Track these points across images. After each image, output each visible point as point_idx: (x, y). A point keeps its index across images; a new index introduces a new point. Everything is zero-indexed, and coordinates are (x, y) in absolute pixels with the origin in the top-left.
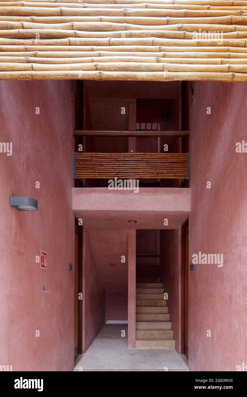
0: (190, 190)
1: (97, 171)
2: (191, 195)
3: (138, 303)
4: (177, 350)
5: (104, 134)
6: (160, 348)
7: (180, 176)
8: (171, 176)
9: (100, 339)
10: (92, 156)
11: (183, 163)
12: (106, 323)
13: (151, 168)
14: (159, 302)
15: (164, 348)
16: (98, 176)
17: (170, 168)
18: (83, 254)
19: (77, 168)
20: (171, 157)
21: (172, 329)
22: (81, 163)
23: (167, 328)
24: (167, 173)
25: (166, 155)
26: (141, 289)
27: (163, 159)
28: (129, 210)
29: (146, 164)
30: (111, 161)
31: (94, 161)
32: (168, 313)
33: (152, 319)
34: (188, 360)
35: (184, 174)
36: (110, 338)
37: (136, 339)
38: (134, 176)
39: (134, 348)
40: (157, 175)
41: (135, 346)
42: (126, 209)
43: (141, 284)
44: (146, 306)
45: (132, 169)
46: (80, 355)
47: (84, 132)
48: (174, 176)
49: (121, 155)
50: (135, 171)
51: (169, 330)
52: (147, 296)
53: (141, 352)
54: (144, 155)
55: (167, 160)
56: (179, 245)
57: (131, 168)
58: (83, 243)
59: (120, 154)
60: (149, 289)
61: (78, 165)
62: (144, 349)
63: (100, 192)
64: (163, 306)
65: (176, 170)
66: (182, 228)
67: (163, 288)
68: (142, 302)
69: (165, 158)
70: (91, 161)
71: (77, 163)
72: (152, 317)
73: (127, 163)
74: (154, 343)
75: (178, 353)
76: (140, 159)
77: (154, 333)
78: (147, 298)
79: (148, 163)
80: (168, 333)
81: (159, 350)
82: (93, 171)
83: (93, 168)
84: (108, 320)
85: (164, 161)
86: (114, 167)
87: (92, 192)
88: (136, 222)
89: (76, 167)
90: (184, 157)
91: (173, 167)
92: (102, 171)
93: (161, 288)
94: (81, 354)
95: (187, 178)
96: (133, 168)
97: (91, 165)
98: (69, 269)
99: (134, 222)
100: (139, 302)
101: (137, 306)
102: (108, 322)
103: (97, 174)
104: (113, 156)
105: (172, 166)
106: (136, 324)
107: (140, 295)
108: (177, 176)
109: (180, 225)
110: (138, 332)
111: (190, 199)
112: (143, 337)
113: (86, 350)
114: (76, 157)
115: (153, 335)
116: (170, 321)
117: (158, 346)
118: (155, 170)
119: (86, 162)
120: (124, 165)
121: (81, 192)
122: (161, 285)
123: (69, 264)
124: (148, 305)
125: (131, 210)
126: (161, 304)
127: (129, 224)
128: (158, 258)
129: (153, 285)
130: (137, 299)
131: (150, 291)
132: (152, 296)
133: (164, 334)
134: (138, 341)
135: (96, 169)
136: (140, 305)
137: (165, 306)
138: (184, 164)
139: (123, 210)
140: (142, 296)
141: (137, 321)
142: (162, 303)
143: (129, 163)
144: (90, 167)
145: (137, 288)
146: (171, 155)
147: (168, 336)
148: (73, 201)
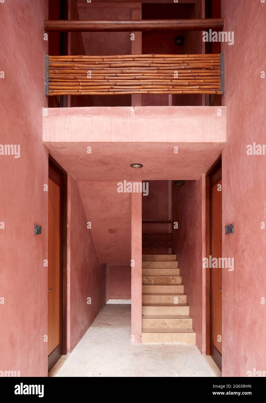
0: (224, 109)
1: (81, 84)
2: (227, 117)
3: (145, 279)
4: (200, 348)
5: (92, 26)
6: (176, 343)
7: (209, 89)
8: (195, 90)
9: (95, 328)
10: (74, 61)
11: (213, 69)
12: (107, 303)
13: (163, 77)
14: (172, 279)
15: (180, 344)
16: (83, 91)
17: (193, 78)
18: (68, 213)
19: (51, 80)
20: (195, 60)
21: (191, 316)
22: (57, 71)
23: (183, 314)
24: (188, 85)
25: (186, 57)
26: (149, 262)
27: (183, 63)
28: (129, 141)
29: (156, 71)
30: (102, 68)
31: (76, 68)
32: (185, 294)
33: (163, 302)
34: (221, 371)
35: (215, 87)
36: (110, 325)
37: (143, 330)
38: (138, 90)
39: (139, 344)
40: (173, 88)
41: (140, 341)
42: (125, 140)
43: (149, 256)
44: (155, 284)
45: (135, 79)
46: (63, 356)
47: (61, 24)
48: (200, 89)
49: (117, 58)
50: (139, 82)
51: (186, 317)
52: (156, 272)
53: (149, 349)
54: (153, 58)
55: (188, 65)
56: (203, 201)
57: (132, 78)
58: (68, 199)
59: (115, 56)
60: (160, 262)
61: (52, 74)
62: (153, 345)
63: (85, 114)
64: (177, 285)
65: (202, 81)
66: (207, 176)
67: (176, 261)
68: (150, 279)
69: (186, 62)
70: (72, 68)
71: (51, 71)
72: (163, 299)
73: (128, 71)
74: (167, 336)
75: (202, 354)
76: (147, 65)
77: (166, 322)
78: (157, 274)
79: (159, 69)
80: (186, 322)
81: (175, 346)
82: (75, 83)
83: (75, 79)
84: (110, 299)
85: (183, 67)
86: (106, 77)
87: (72, 113)
88: (141, 166)
89: (50, 78)
90: (215, 61)
91: (198, 76)
92: (90, 84)
93: (174, 261)
94: (66, 354)
95: (219, 93)
96: (137, 77)
97: (72, 75)
98: (35, 232)
99: (139, 166)
100: (147, 278)
101: (143, 284)
102: (110, 302)
103: (80, 87)
104: (105, 60)
105: (197, 74)
106: (143, 309)
107: (147, 269)
108: (205, 89)
109: (204, 172)
110: (145, 320)
111: (225, 122)
112: (152, 328)
113: (72, 348)
114: (50, 62)
115: (166, 324)
116: (187, 304)
117: (172, 340)
118: (169, 81)
119: (64, 70)
120: (123, 73)
121: (56, 115)
122: (174, 257)
123: (35, 225)
124: (158, 283)
125: (134, 141)
126: (176, 282)
127: (132, 170)
128: (169, 224)
129: (164, 257)
130: (144, 276)
131: (160, 264)
132: (164, 272)
133: (180, 323)
134: (145, 334)
135: (80, 80)
136: (148, 282)
137: (180, 285)
138: (214, 71)
139: (121, 141)
140: (150, 271)
141: (143, 305)
142: (176, 280)
143: (130, 71)
144: (71, 77)
145: (143, 260)
146: (195, 57)
147: (186, 325)
148: (44, 128)
